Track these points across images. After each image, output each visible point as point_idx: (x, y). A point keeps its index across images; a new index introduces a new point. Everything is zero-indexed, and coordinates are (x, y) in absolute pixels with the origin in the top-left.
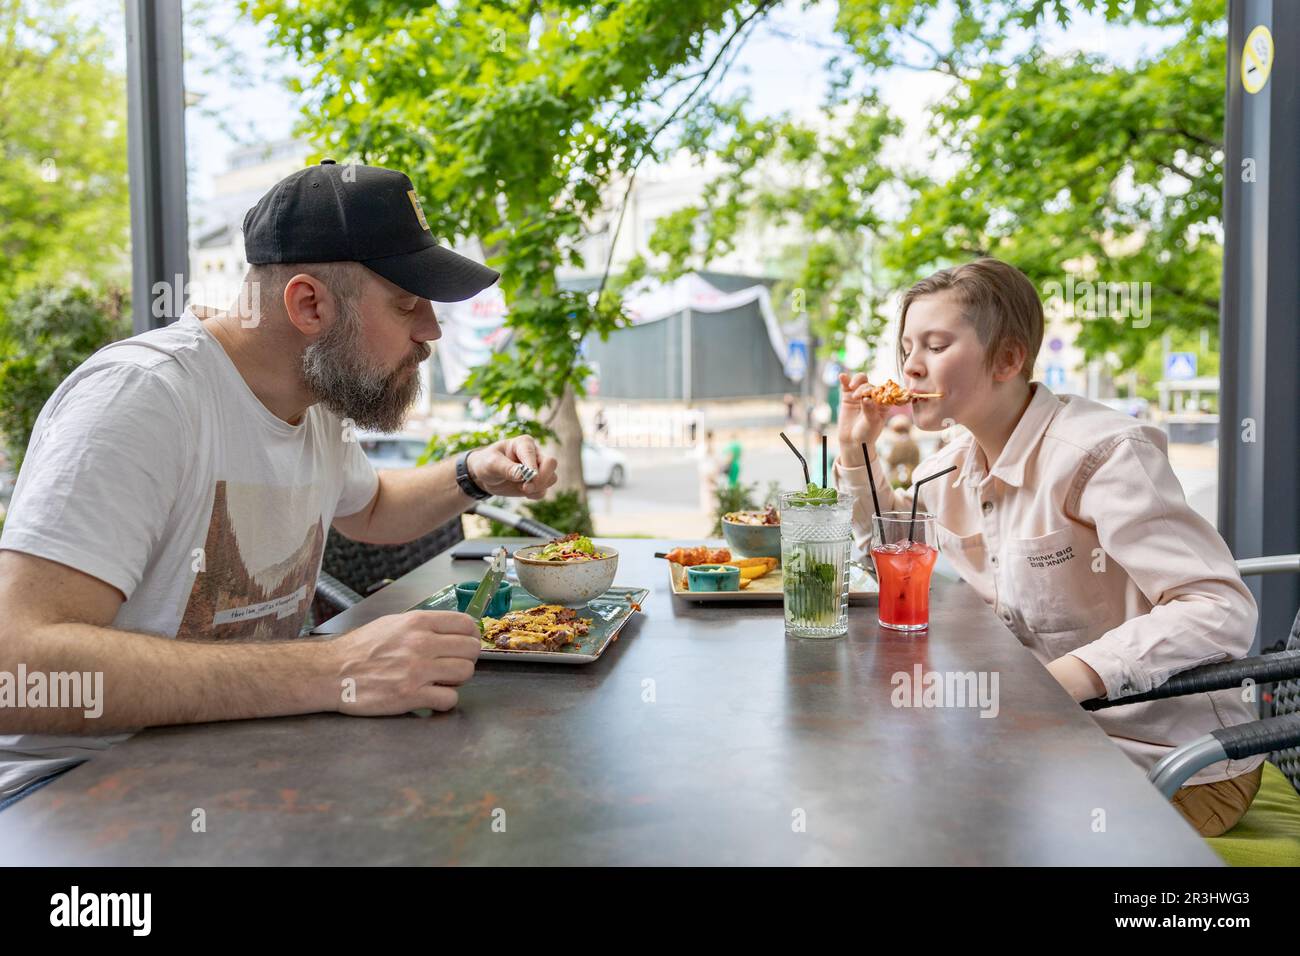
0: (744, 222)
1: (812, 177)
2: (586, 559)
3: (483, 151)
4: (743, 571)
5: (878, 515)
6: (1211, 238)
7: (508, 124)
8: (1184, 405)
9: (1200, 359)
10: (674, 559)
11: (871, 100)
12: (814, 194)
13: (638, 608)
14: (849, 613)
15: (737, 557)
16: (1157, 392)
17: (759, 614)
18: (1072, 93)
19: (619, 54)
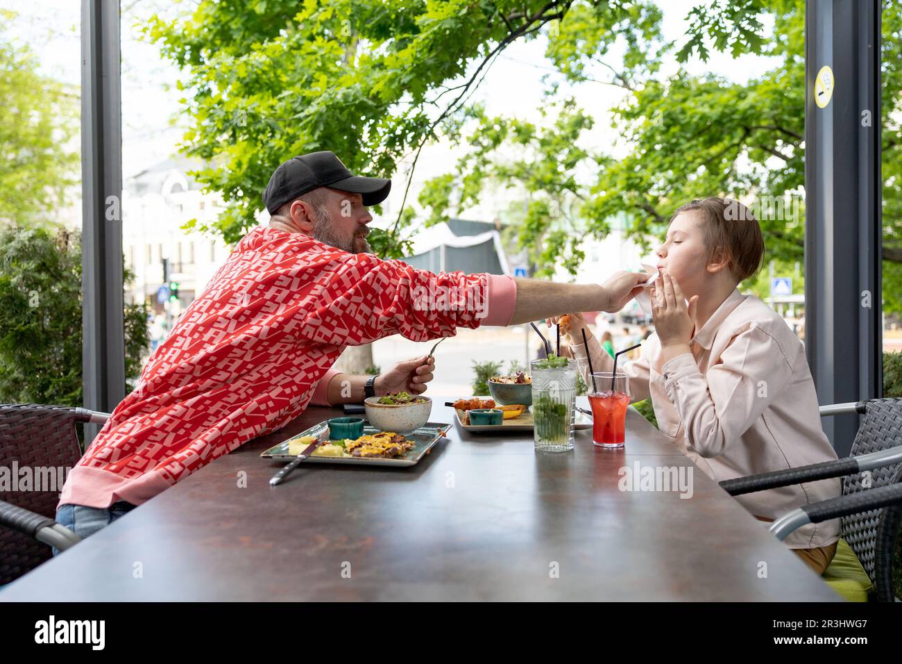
0: (484, 185)
3: (318, 133)
4: (504, 414)
7: (334, 116)
9: (794, 282)
10: (457, 406)
12: (533, 166)
13: (444, 435)
14: (575, 437)
15: (498, 405)
18: (707, 102)
19: (412, 72)
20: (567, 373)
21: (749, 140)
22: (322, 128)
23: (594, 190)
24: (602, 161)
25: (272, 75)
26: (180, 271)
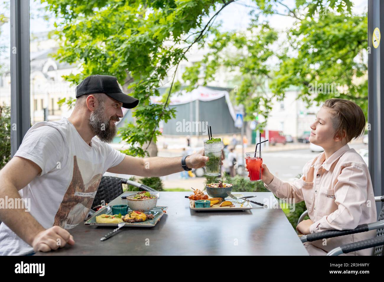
0: (218, 70)
2: (148, 199)
3: (126, 58)
4: (211, 202)
7: (135, 49)
10: (191, 198)
15: (210, 197)
17: (216, 214)
18: (336, 28)
19: (173, 26)
22: (128, 55)
23: (277, 74)
24: (281, 58)
25: (104, 25)
26: (53, 114)
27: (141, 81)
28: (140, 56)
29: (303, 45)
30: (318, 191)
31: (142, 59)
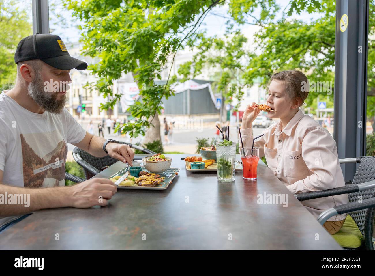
0: (204, 66)
1: (223, 53)
2: (163, 161)
3: (134, 47)
4: (206, 163)
5: (243, 148)
6: (330, 71)
7: (140, 39)
8: (323, 116)
9: (327, 103)
10: (187, 160)
11: (238, 33)
12: (223, 58)
13: (177, 174)
14: (235, 175)
15: (204, 159)
16: (316, 112)
17: (211, 175)
18: (294, 32)
19: (172, 20)
20: (232, 148)
21: (310, 47)
22: (135, 45)
23: (248, 68)
24: (251, 56)
25: (116, 23)
26: (86, 100)
27: (146, 65)
28: (145, 45)
29: (268, 45)
30: (281, 155)
31: (146, 49)
